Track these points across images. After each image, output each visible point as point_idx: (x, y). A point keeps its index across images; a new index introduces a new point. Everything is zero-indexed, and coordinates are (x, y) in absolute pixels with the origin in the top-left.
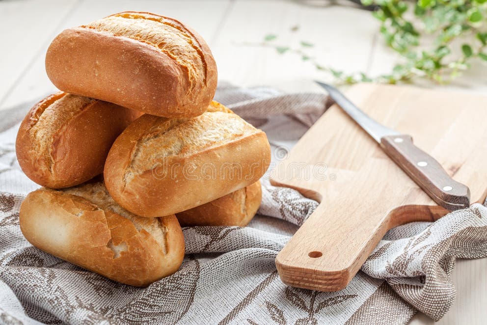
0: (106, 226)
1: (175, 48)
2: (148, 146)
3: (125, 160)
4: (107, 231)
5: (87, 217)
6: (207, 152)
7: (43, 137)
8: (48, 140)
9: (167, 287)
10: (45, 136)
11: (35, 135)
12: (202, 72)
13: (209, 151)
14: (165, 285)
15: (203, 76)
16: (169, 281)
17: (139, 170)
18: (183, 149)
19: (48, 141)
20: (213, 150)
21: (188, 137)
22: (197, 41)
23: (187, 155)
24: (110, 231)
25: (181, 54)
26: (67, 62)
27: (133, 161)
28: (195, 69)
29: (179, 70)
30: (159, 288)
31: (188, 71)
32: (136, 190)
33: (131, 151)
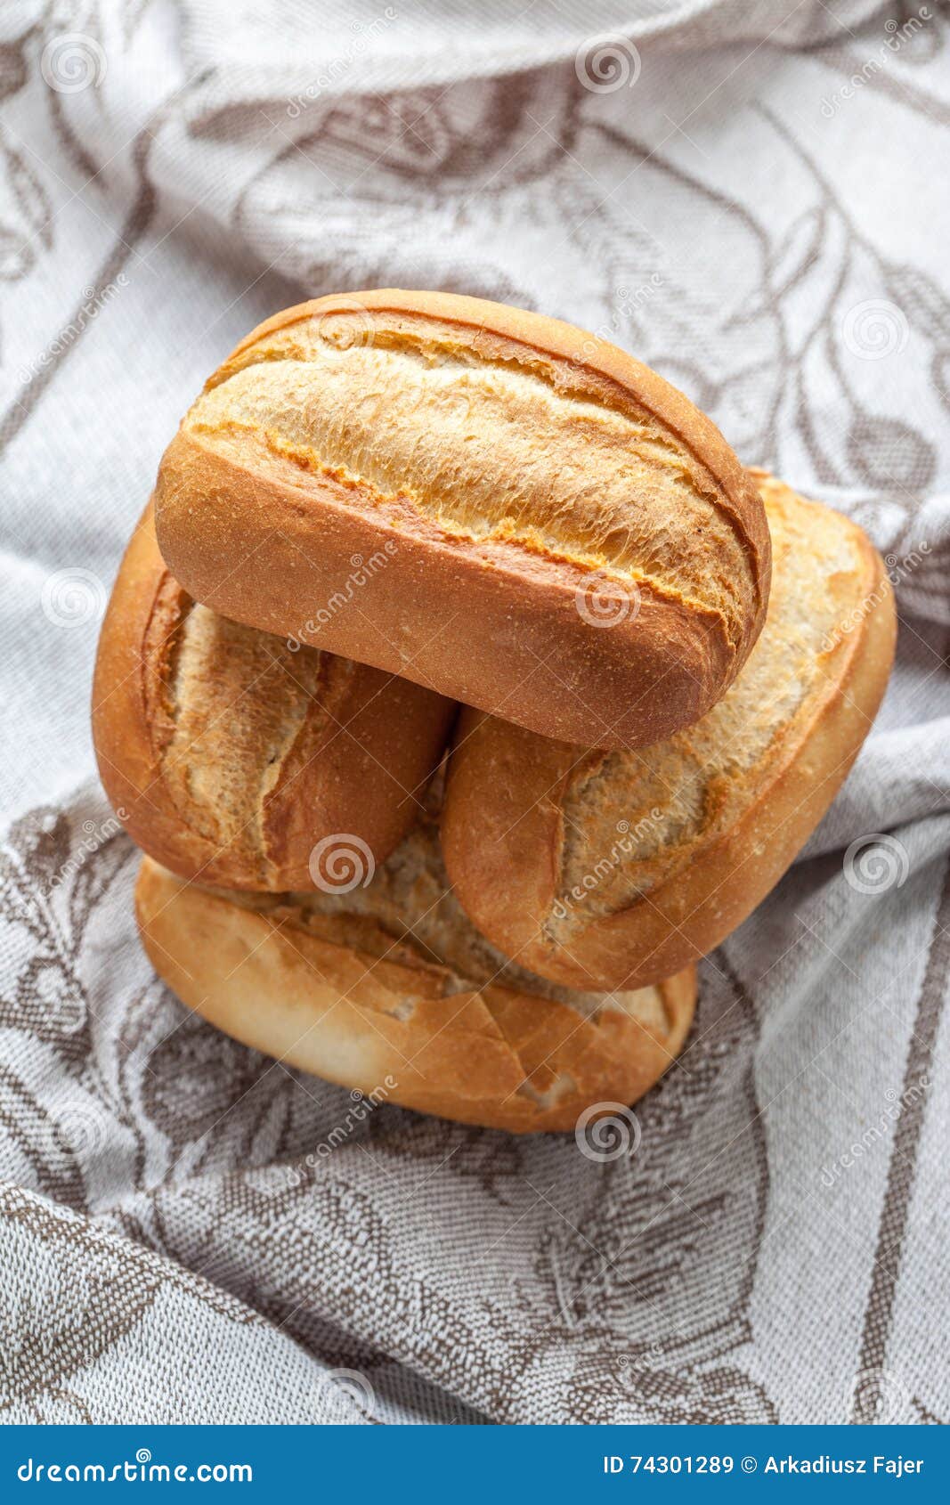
0: (502, 1046)
1: (659, 544)
2: (598, 811)
3: (539, 878)
4: (505, 1058)
5: (430, 1018)
6: (779, 784)
7: (220, 796)
8: (243, 803)
9: (686, 1113)
10: (227, 794)
11: (188, 787)
12: (746, 579)
13: (785, 775)
14: (679, 1109)
15: (751, 587)
16: (685, 1093)
17: (594, 904)
18: (710, 800)
19: (240, 807)
20: (793, 764)
21: (707, 739)
22: (702, 462)
23: (729, 820)
24: (516, 1057)
25: (680, 557)
26: (278, 601)
27: (565, 873)
28: (728, 587)
29: (698, 633)
30: (667, 1127)
31: (721, 623)
32: (596, 963)
33: (553, 846)
